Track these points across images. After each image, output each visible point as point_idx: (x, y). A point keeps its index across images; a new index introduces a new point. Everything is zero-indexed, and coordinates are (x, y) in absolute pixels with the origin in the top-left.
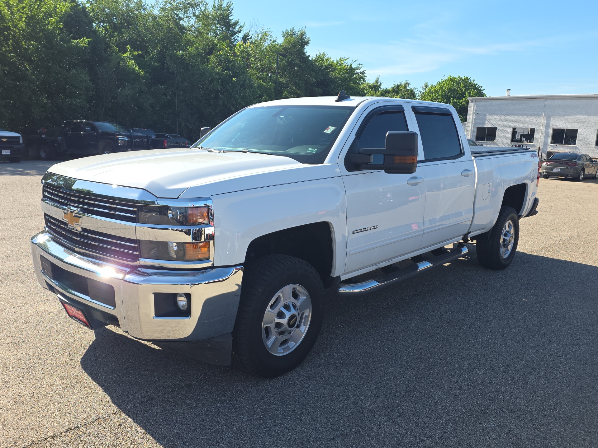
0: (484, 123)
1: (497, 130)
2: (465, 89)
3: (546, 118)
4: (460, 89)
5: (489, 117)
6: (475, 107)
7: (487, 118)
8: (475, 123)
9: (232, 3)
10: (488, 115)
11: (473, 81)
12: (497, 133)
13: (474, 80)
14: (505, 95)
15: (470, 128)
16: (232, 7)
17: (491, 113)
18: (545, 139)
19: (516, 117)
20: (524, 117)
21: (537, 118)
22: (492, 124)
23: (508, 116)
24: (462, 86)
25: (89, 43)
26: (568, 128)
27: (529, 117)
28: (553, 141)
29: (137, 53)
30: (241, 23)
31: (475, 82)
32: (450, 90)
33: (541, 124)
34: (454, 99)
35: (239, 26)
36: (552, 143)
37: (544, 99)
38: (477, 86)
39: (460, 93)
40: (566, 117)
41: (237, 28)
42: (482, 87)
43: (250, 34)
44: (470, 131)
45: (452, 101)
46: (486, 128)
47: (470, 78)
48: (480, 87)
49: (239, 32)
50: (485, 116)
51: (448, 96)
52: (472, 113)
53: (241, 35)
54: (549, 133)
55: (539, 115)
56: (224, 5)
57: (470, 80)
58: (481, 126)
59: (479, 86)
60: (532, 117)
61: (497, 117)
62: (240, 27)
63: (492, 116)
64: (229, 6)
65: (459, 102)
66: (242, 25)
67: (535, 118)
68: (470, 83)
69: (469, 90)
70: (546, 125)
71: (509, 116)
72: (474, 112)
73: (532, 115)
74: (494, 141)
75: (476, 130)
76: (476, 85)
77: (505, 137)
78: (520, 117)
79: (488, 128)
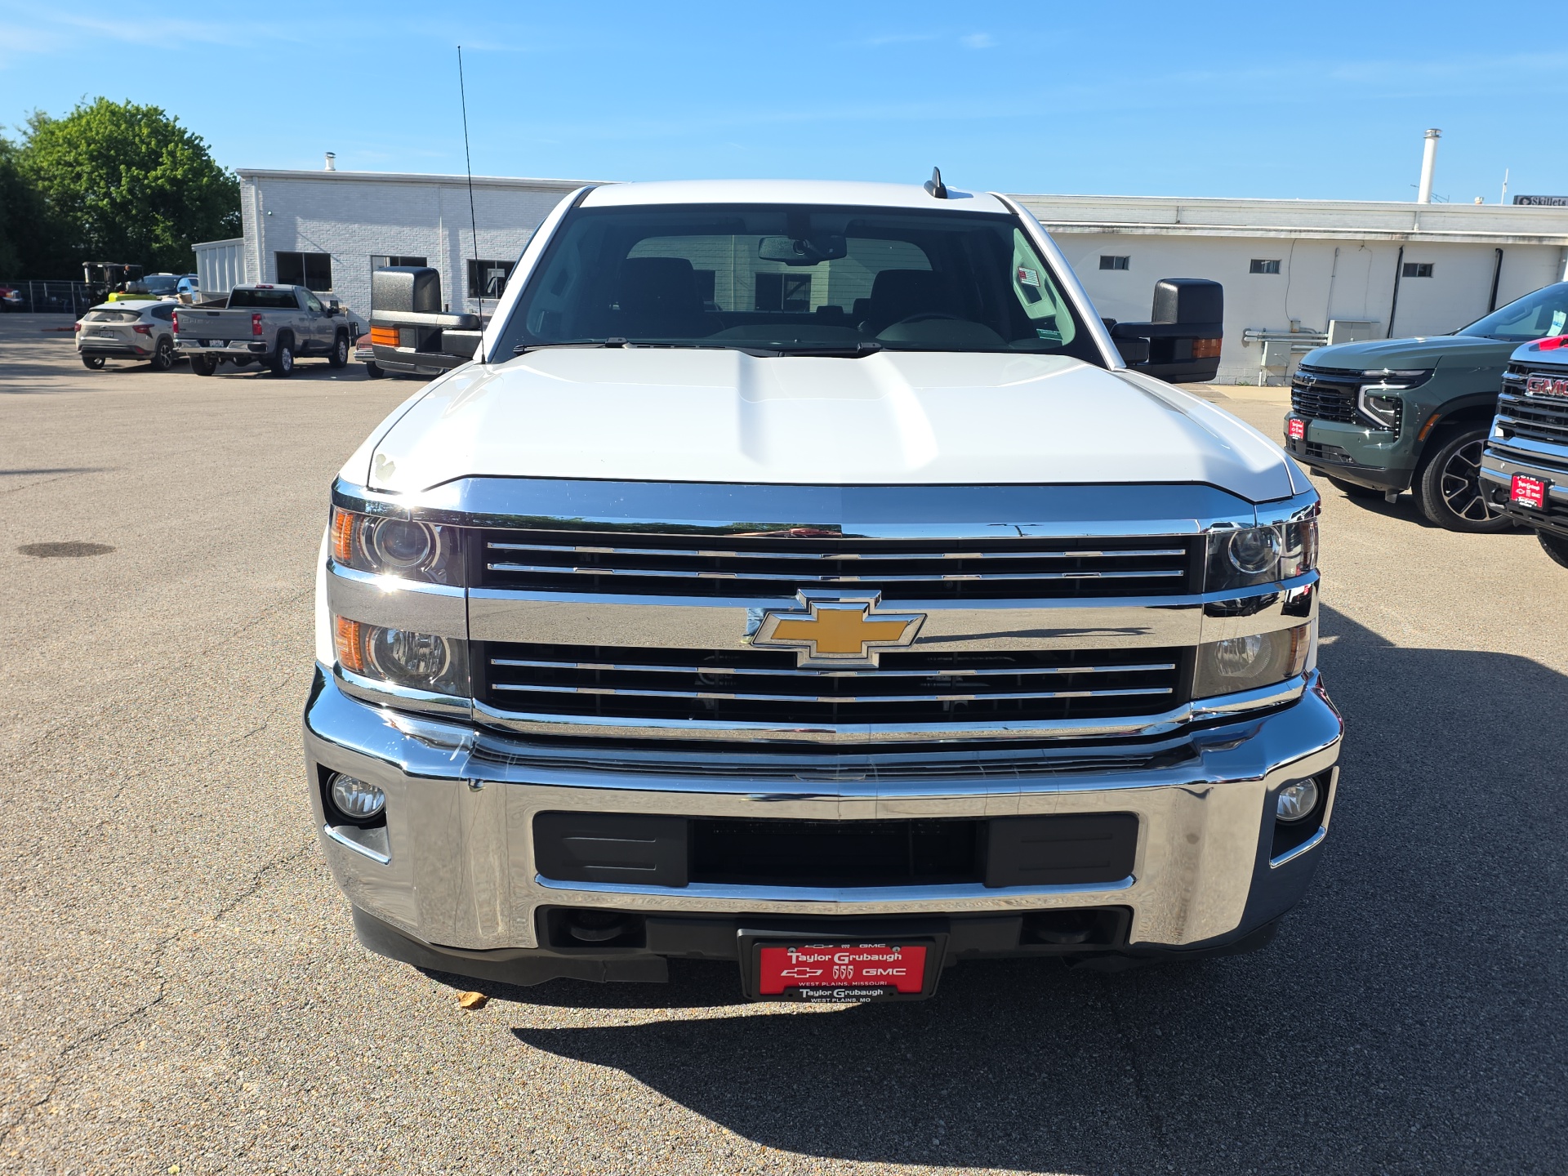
0: (294, 241)
1: (332, 261)
2: (159, 142)
3: (448, 233)
4: (142, 142)
5: (304, 226)
6: (261, 196)
7: (301, 229)
8: (268, 240)
10: (299, 220)
11: (175, 121)
12: (332, 267)
13: (176, 119)
14: (325, 168)
15: (257, 254)
17: (309, 216)
18: (453, 284)
19: (376, 228)
20: (395, 229)
21: (426, 231)
22: (315, 245)
23: (353, 226)
24: (145, 131)
26: (502, 260)
27: (406, 230)
28: (472, 292)
31: (179, 125)
32: (111, 141)
33: (440, 248)
34: (129, 169)
36: (470, 296)
37: (437, 185)
38: (186, 136)
39: (143, 150)
40: (494, 233)
42: (202, 139)
44: (258, 262)
45: (127, 173)
46: (300, 255)
47: (163, 111)
48: (196, 138)
50: (294, 225)
51: (108, 157)
52: (254, 213)
54: (459, 270)
55: (432, 225)
57: (164, 116)
58: (285, 249)
59: (193, 134)
60: (415, 229)
61: (326, 226)
63: (313, 225)
65: (146, 177)
67: (421, 232)
68: (166, 125)
69: (171, 146)
70: (450, 251)
71: (356, 225)
72: (259, 212)
73: (414, 224)
74: (328, 291)
75: (273, 261)
76: (185, 132)
77: (356, 279)
78: (385, 229)
79: (307, 255)
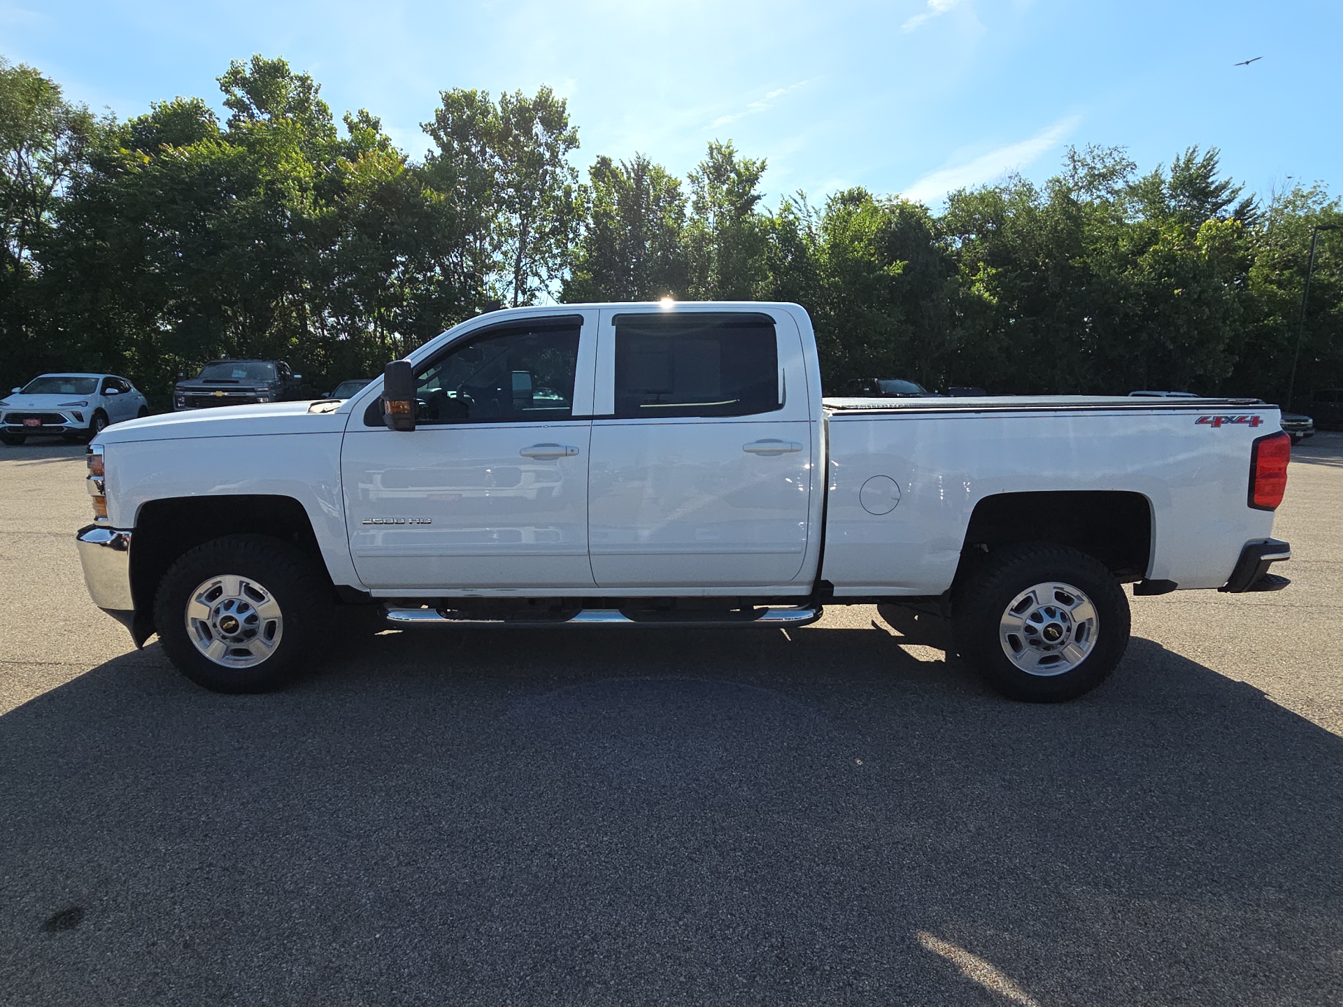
9: (1216, 151)
16: (1215, 159)
25: (905, 268)
29: (994, 271)
30: (1235, 184)
35: (1231, 190)
41: (1225, 196)
43: (1255, 200)
49: (1229, 201)
53: (1232, 207)
56: (1199, 160)
62: (1233, 192)
64: (1211, 158)
66: (1237, 186)
